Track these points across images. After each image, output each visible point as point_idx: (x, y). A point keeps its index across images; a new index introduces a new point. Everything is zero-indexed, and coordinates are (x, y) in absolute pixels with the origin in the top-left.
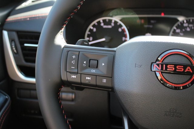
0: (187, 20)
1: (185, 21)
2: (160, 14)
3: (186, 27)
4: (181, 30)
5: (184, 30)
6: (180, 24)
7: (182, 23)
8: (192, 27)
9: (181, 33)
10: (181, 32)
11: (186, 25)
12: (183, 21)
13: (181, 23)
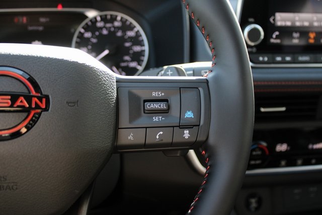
0: (101, 16)
1: (99, 19)
2: (56, 7)
3: (101, 28)
4: (93, 33)
5: (97, 33)
6: (90, 23)
7: (94, 20)
8: (110, 28)
9: (94, 38)
10: (92, 37)
11: (100, 24)
12: (95, 18)
13: (91, 21)
